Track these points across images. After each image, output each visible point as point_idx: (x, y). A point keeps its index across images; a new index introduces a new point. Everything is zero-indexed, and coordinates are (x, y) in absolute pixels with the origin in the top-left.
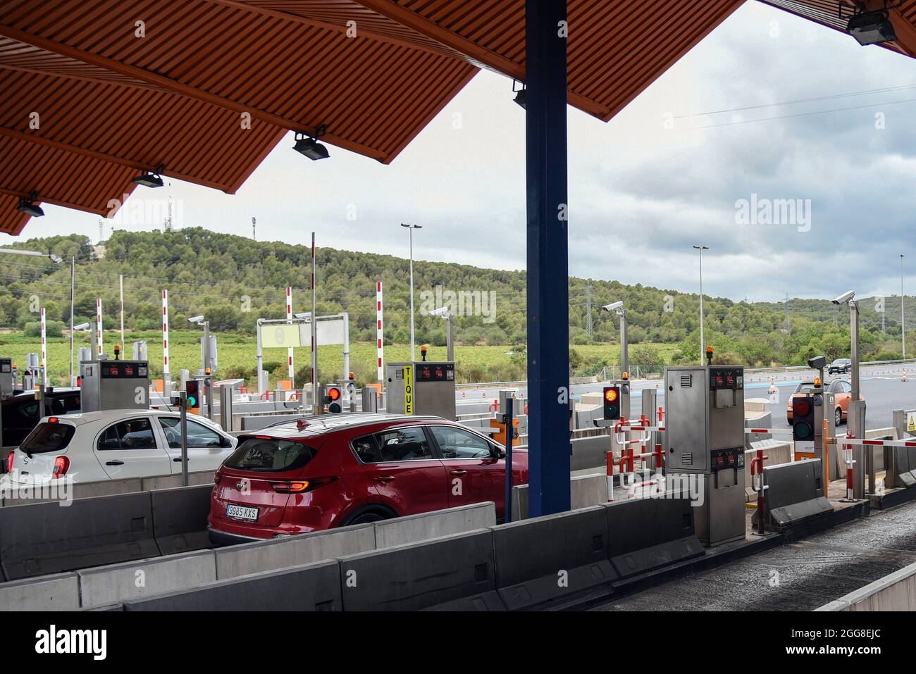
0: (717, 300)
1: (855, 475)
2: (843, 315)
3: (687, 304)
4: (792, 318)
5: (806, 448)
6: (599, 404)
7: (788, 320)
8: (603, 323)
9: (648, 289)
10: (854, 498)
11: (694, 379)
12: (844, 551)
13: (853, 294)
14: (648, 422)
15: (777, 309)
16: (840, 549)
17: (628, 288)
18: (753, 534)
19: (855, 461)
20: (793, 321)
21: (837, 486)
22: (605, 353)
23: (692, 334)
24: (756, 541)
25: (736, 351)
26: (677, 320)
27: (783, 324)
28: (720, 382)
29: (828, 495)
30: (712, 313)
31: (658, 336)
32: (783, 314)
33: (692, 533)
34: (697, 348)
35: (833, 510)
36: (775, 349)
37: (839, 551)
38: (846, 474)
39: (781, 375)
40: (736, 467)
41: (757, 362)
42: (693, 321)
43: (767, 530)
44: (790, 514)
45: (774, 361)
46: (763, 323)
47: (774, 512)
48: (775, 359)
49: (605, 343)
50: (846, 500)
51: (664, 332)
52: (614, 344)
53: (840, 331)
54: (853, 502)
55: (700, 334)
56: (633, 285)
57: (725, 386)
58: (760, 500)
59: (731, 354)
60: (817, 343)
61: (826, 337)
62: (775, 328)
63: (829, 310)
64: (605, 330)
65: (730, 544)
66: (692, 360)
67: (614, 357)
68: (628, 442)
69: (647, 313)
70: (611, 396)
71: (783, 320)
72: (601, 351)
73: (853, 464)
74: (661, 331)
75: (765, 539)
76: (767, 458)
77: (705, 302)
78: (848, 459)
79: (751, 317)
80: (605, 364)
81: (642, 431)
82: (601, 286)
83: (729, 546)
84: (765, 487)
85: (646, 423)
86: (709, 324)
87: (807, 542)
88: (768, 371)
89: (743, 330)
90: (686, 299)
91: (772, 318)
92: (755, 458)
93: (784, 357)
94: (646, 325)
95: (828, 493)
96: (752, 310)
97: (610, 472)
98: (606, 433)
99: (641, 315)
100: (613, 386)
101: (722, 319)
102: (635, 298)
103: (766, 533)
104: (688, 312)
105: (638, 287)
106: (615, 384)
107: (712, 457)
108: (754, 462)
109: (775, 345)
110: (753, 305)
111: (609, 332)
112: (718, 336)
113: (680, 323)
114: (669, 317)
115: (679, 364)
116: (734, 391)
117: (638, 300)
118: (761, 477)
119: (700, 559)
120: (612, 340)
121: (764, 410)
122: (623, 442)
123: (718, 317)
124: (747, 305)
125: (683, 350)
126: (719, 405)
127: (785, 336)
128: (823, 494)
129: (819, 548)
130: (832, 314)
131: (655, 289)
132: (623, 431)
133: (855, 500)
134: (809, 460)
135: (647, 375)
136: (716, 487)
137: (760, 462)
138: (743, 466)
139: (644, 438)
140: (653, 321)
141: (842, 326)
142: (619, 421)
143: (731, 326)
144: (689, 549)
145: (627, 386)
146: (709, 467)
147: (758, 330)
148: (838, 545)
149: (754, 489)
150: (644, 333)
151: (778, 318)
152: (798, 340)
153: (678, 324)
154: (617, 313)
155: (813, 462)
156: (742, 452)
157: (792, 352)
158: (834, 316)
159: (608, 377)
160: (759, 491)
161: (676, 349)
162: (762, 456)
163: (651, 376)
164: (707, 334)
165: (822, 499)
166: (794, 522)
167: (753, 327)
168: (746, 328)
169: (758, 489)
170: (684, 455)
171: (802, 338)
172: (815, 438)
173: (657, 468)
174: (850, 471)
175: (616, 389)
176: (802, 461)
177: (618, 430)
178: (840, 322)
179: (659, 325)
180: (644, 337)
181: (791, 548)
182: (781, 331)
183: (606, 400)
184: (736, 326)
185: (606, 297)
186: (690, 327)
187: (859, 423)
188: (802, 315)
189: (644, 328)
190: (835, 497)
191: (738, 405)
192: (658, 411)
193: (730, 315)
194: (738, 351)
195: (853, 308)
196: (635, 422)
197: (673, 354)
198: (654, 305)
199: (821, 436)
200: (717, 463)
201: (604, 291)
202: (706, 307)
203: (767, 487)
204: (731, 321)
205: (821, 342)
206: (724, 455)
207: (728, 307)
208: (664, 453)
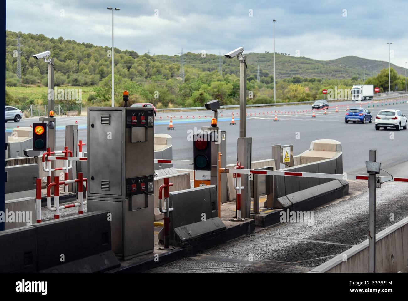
0: (126, 52)
1: (243, 199)
2: (226, 67)
3: (101, 55)
4: (186, 68)
5: (204, 176)
6: (29, 136)
7: (183, 70)
8: (30, 69)
9: (69, 42)
10: (242, 218)
11: (113, 118)
12: (235, 263)
13: (242, 50)
14: (70, 153)
15: (174, 61)
16: (232, 261)
17: (52, 40)
18: (160, 249)
19: (243, 187)
20: (187, 71)
21: (228, 208)
22: (32, 94)
23: (104, 80)
24: (162, 254)
25: (141, 94)
26: (92, 68)
27: (179, 73)
28: (135, 121)
29: (221, 215)
30: (121, 63)
31: (76, 80)
32: (179, 65)
33: (109, 248)
34: (108, 91)
35: (225, 227)
36: (173, 93)
37: (231, 263)
38: (235, 197)
39: (178, 115)
40: (147, 192)
41: (157, 103)
42: (105, 69)
43: (172, 245)
44: (190, 232)
45: (172, 103)
46: (162, 72)
47: (178, 230)
48: (172, 101)
49: (32, 85)
50: (235, 219)
51: (81, 78)
52: (39, 86)
53: (225, 80)
54: (241, 221)
55: (111, 80)
56: (56, 38)
57: (139, 124)
58: (166, 220)
59: (137, 96)
60: (206, 89)
61: (213, 84)
62: (172, 76)
63: (215, 62)
64: (32, 74)
65: (141, 257)
66: (105, 101)
67: (40, 97)
68: (53, 170)
69: (68, 62)
70: (39, 130)
71: (178, 69)
72: (29, 91)
73: (242, 189)
74: (79, 76)
75: (170, 253)
76: (172, 185)
77: (115, 53)
78: (237, 186)
79: (153, 67)
80: (32, 102)
81: (65, 161)
82: (29, 39)
83: (140, 259)
84: (171, 209)
85: (69, 154)
86: (119, 71)
87: (204, 255)
88: (166, 111)
89: (146, 77)
90: (100, 51)
91: (170, 68)
92: (163, 185)
93: (179, 100)
94: (66, 71)
95: (221, 212)
96: (154, 61)
97: (39, 196)
98: (34, 162)
99: (62, 63)
100: (41, 122)
101: (129, 68)
102: (58, 49)
103: (171, 247)
104: (102, 61)
105: (61, 40)
106: (43, 121)
107: (127, 184)
108: (162, 188)
109: (173, 90)
110: (154, 57)
111: (36, 76)
112: (125, 82)
113: (94, 70)
114: (85, 65)
115: (93, 104)
116: (146, 129)
117: (60, 51)
118: (167, 201)
119: (116, 270)
120: (38, 83)
121: (166, 144)
122: (49, 170)
123: (126, 66)
124: (150, 57)
125: (97, 93)
126: (133, 140)
127: (180, 83)
128: (217, 214)
129: (214, 260)
130: (218, 66)
131: (74, 42)
132: (49, 161)
133: (243, 219)
134: (206, 187)
135: (67, 112)
136: (130, 209)
137: (166, 188)
138: (152, 192)
139: (67, 166)
140: (72, 68)
141: (226, 76)
142: (46, 152)
143: (137, 73)
144: (106, 262)
145: (53, 123)
146: (124, 192)
147: (160, 77)
148: (230, 257)
149: (161, 211)
150: (64, 77)
151: (174, 68)
152: (191, 87)
153: (93, 70)
154: (46, 61)
155: (210, 188)
156: (152, 180)
157: (186, 96)
158: (219, 68)
159: (35, 114)
160: (166, 213)
161: (92, 92)
162: (168, 183)
163: (70, 114)
164: (117, 80)
165: (216, 219)
166: (194, 238)
167: (155, 75)
168: (149, 76)
169: (164, 211)
170: (102, 182)
171: (194, 85)
172: (212, 168)
173: (79, 193)
174: (239, 196)
175: (43, 125)
176: (201, 188)
177: (45, 159)
178: (224, 73)
179: (77, 71)
180: (64, 81)
181: (191, 260)
182: (177, 78)
183: (35, 134)
184: (141, 74)
185: (34, 47)
186: (103, 73)
187: (247, 155)
188: (194, 66)
189: (65, 73)
190: (226, 217)
191: (149, 141)
192: (78, 143)
193: (135, 65)
194: (142, 95)
195: (242, 61)
196: (59, 153)
197: (88, 96)
198: (74, 55)
199: (216, 167)
200: (131, 189)
201: (32, 42)
202: (117, 58)
203: (172, 209)
204: (137, 70)
205: (210, 88)
206: (137, 182)
207: (135, 58)
208: (86, 180)
